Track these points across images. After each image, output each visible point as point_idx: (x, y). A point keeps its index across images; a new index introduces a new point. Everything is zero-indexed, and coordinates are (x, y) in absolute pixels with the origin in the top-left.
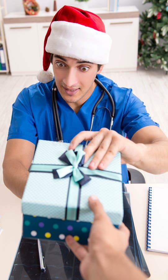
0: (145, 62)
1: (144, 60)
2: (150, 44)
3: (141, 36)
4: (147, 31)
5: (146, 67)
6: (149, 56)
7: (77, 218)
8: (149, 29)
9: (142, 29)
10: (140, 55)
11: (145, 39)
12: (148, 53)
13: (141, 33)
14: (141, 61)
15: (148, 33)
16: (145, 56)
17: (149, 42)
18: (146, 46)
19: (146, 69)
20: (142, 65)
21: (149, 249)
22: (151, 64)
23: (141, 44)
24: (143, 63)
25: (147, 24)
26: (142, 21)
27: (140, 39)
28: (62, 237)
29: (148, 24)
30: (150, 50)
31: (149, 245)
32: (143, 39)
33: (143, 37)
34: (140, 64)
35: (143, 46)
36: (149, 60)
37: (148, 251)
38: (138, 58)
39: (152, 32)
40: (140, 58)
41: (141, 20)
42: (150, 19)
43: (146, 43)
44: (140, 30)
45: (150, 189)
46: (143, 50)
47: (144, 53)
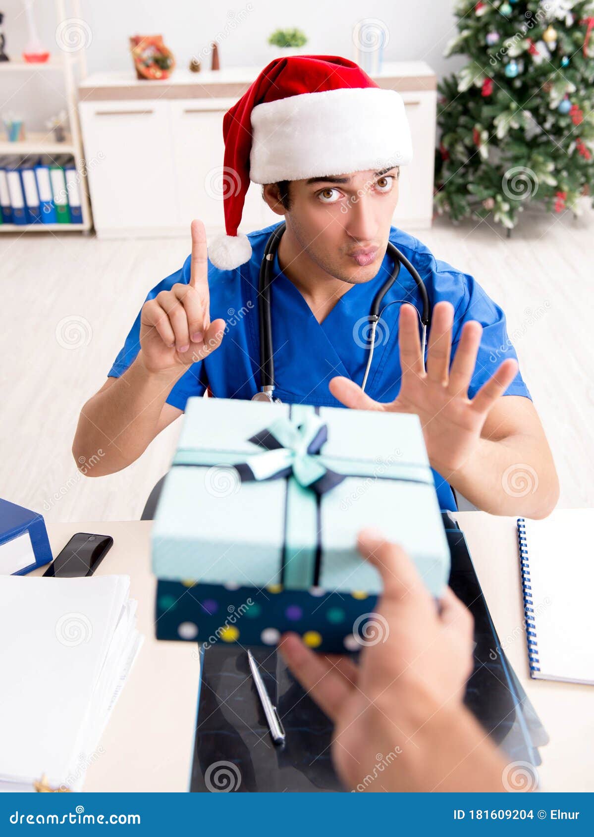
0: (452, 204)
1: (449, 199)
2: (466, 160)
3: (441, 139)
4: (457, 126)
5: (456, 218)
6: (463, 190)
7: (316, 582)
8: (463, 120)
9: (442, 120)
10: (438, 186)
11: (452, 145)
12: (460, 181)
13: (440, 131)
14: (441, 202)
15: (460, 130)
16: (453, 188)
17: (462, 153)
18: (454, 165)
19: (455, 222)
20: (445, 212)
21: (536, 674)
22: (468, 210)
23: (442, 159)
24: (447, 208)
25: (456, 107)
26: (444, 101)
27: (438, 146)
28: (270, 636)
29: (460, 108)
30: (464, 175)
31: (535, 664)
32: (446, 146)
33: (447, 140)
34: (440, 211)
35: (446, 163)
36: (462, 201)
37: (535, 679)
38: (435, 195)
39: (469, 129)
40: (440, 195)
41: (441, 96)
42: (463, 95)
43: (453, 157)
44: (439, 124)
45: (521, 523)
46: (447, 174)
47: (451, 183)
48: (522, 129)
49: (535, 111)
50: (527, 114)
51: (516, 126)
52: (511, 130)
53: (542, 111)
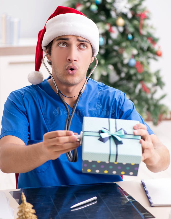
7: (116, 161)
48: (108, 76)
49: (115, 65)
50: (111, 67)
51: (105, 73)
52: (102, 76)
53: (119, 65)
